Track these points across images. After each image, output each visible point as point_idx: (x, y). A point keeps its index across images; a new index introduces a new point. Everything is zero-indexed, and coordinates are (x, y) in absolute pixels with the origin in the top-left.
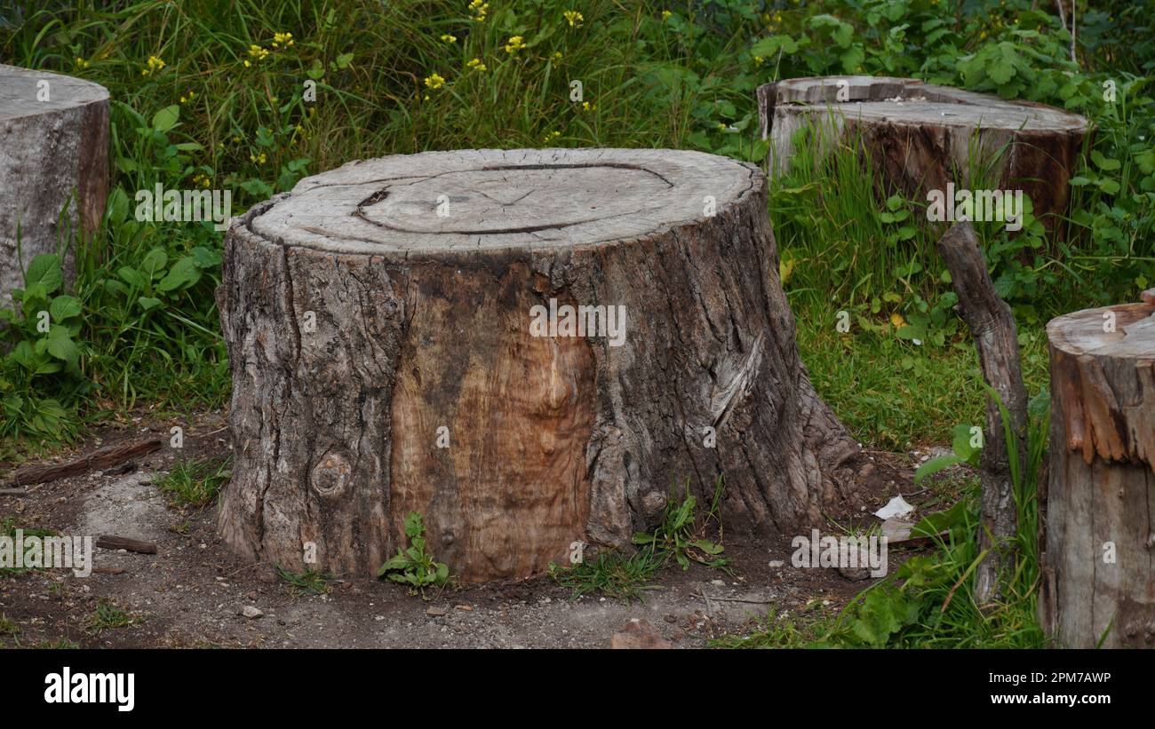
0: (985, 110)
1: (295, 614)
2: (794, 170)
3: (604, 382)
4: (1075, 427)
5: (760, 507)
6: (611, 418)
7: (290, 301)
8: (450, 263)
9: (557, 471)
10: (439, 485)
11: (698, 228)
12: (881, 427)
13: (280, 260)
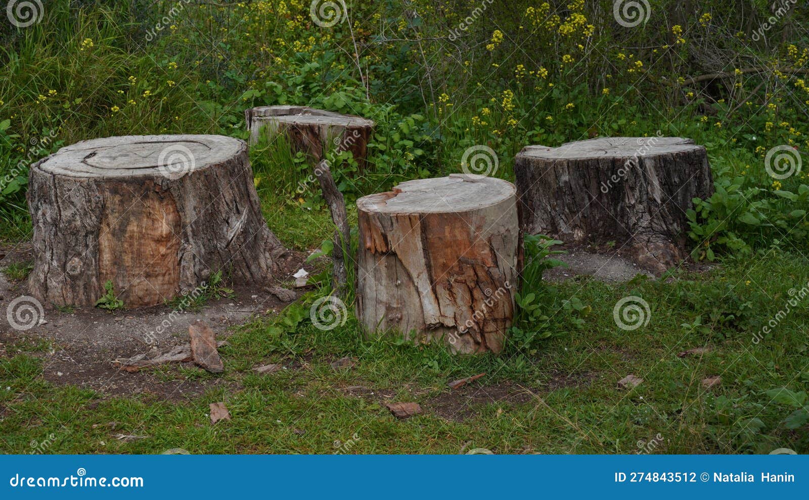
0: (334, 118)
1: (61, 322)
2: (260, 142)
3: (184, 226)
4: (368, 239)
5: (248, 274)
6: (187, 241)
7: (56, 197)
8: (121, 180)
9: (166, 263)
10: (119, 269)
11: (220, 165)
12: (295, 242)
13: (52, 181)
